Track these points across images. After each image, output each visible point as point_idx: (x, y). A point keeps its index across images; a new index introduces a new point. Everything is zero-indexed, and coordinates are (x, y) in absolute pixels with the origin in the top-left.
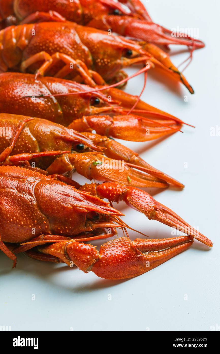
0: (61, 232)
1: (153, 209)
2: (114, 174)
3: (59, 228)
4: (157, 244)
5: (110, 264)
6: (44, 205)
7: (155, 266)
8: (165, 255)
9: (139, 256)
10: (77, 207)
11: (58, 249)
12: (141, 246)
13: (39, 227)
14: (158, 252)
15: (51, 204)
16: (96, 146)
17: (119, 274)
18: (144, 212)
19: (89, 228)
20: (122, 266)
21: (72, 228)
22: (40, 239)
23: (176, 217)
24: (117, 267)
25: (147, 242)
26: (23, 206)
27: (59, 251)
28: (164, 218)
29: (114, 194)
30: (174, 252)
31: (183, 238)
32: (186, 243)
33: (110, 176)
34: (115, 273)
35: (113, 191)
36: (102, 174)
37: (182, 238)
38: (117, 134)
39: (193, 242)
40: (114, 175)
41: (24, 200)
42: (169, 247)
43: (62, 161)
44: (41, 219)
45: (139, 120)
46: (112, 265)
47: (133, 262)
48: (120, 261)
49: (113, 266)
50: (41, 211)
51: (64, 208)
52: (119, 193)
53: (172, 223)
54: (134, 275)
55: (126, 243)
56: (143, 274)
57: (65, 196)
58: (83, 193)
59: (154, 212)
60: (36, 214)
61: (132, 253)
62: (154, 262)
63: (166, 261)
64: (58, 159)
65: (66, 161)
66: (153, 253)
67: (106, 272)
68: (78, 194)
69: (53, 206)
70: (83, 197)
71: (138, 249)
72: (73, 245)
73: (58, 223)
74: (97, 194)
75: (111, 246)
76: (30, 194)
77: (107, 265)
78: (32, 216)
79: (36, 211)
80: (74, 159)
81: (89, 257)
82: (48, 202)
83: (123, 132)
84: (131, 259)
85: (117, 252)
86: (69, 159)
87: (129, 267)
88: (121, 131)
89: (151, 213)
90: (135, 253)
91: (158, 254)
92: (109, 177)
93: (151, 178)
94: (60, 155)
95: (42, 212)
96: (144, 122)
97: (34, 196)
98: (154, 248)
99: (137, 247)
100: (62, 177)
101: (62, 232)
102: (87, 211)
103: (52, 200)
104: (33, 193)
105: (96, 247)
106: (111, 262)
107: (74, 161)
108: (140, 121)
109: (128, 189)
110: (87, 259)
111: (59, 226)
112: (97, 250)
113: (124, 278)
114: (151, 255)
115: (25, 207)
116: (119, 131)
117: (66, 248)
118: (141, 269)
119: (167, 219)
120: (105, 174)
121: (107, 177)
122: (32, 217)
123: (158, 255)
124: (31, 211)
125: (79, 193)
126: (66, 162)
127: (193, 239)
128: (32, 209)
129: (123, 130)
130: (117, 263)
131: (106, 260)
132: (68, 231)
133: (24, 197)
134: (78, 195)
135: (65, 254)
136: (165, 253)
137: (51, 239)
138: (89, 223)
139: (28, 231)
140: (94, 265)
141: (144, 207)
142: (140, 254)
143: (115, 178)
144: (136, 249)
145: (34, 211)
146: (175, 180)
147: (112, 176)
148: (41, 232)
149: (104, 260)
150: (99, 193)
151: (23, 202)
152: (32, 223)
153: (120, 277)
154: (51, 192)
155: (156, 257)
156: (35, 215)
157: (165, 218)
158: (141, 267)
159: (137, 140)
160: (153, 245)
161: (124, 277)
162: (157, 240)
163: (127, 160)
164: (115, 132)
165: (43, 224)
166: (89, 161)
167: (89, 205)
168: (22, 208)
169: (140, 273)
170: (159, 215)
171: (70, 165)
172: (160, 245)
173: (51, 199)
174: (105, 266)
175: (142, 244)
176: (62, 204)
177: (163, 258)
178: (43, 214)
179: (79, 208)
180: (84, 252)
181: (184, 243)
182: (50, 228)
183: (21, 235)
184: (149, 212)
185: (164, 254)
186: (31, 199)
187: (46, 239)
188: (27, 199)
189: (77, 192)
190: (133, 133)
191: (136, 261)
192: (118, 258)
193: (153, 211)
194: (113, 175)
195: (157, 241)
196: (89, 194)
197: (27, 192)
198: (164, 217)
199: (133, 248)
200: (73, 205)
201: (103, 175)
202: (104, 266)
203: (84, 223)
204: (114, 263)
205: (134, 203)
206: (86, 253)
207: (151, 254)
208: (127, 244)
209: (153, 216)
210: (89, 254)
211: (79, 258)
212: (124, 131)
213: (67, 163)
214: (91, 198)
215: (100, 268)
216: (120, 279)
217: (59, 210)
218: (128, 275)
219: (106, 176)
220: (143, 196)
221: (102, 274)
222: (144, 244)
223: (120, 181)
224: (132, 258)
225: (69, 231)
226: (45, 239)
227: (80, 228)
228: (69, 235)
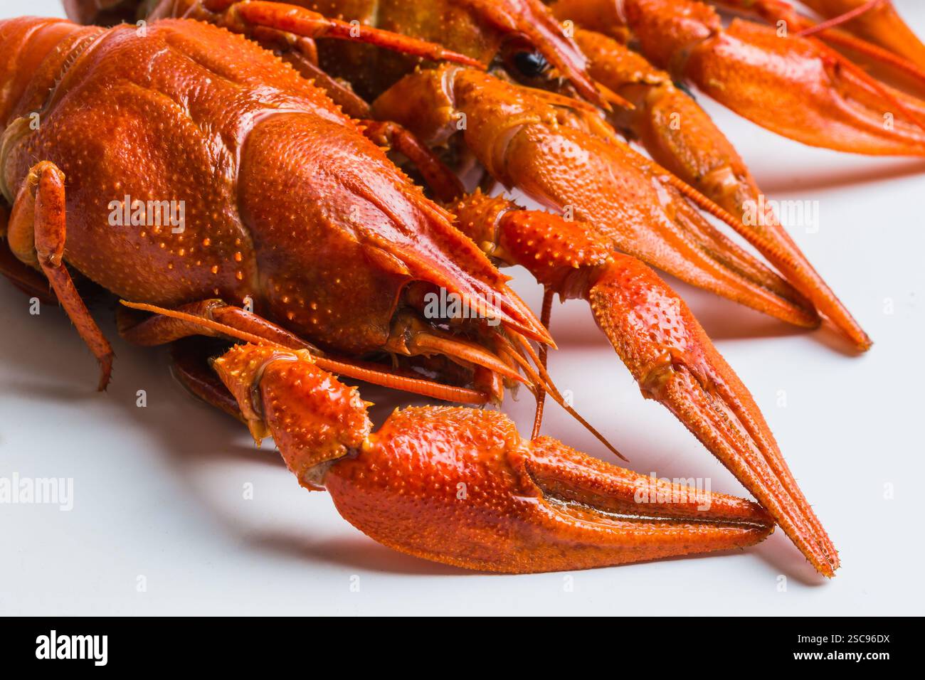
0: (291, 316)
1: (668, 359)
2: (595, 192)
3: (286, 300)
4: (616, 486)
5: (396, 484)
6: (256, 195)
7: (579, 565)
8: (634, 539)
9: (525, 502)
10: (377, 245)
11: (237, 363)
12: (546, 467)
13: (212, 267)
14: (613, 518)
15: (282, 199)
16: (592, 83)
17: (422, 537)
18: (629, 359)
19: (399, 342)
20: (439, 510)
21: (333, 315)
22: (199, 311)
23: (748, 421)
24: (418, 507)
25: (579, 462)
26: (182, 172)
27: (234, 373)
28: (692, 405)
29: (552, 258)
30: (674, 540)
31: (733, 503)
32: (735, 526)
33: (576, 193)
34: (407, 528)
35: (551, 246)
36: (544, 174)
37: (725, 500)
38: (713, 82)
39: (768, 537)
40: (594, 196)
41: (194, 151)
42: (662, 515)
43: (430, 85)
44: (230, 238)
45: (826, 65)
46: (402, 491)
47: (489, 514)
48: (438, 490)
49: (402, 495)
50: (241, 212)
51: (325, 229)
52: (570, 262)
53: (713, 434)
54: (483, 564)
55: (491, 435)
56: (520, 573)
57: (349, 192)
58: (427, 207)
59: (667, 372)
60: (215, 216)
61: (498, 480)
62: (581, 547)
63: (628, 564)
64: (421, 72)
65: (440, 87)
66: (588, 513)
67: (372, 510)
68: (409, 204)
69: (289, 209)
70: (421, 223)
71: (531, 474)
72: (290, 366)
73: (287, 280)
74: (493, 238)
75: (430, 425)
76: (229, 141)
77: (382, 485)
78: (200, 216)
79: (223, 207)
80: (470, 88)
81: (326, 428)
82: (276, 190)
83: (738, 80)
84: (487, 500)
85: (441, 451)
86: (456, 83)
87: (468, 525)
88: (732, 73)
89: (650, 373)
90: (512, 485)
91: (608, 525)
92: (570, 194)
93: (754, 271)
94: (433, 62)
95: (242, 218)
96: (847, 81)
97: (238, 150)
98: (598, 495)
99: (528, 465)
100: (412, 141)
101: (291, 318)
102: (406, 273)
103: (293, 185)
104: (240, 140)
105: (371, 404)
106: (402, 478)
107: (466, 96)
108: (831, 71)
109: (611, 259)
110: (317, 435)
111: (288, 292)
112: (369, 415)
113: (436, 559)
114: (577, 517)
115: (188, 178)
116: (723, 73)
117: (262, 368)
118: (518, 551)
119: (701, 412)
120: (557, 179)
121: (560, 191)
122: (198, 222)
123: (602, 527)
124: (205, 198)
125: (413, 204)
126: (439, 91)
127: (772, 526)
128: (208, 194)
129: (742, 73)
130: (424, 490)
131: (385, 463)
132: (315, 321)
133: (198, 142)
134: (401, 208)
135: (251, 391)
136: (636, 533)
137: (243, 325)
138: (409, 322)
139: (170, 267)
140: (336, 464)
141: (636, 341)
142: (530, 496)
143: (589, 209)
144: (523, 470)
145: (214, 201)
146: (840, 308)
147: (582, 198)
148: (216, 287)
149: (376, 462)
150: (503, 237)
151: (188, 157)
152: (191, 243)
153: (424, 551)
154: (304, 161)
155: (594, 531)
156: (210, 217)
157: (697, 409)
158: (519, 543)
159: (786, 131)
160: (595, 483)
161: (438, 554)
162: (625, 471)
163: (695, 175)
164: (709, 71)
165: (230, 259)
166: (517, 111)
167: (433, 257)
168: (175, 177)
169: (509, 564)
170: (677, 388)
171: (446, 105)
172: (627, 494)
173: (293, 180)
174: (372, 484)
175: (554, 464)
176: (325, 215)
177: (621, 548)
178: (245, 225)
179: (380, 251)
180: (316, 405)
181: (729, 525)
182: (254, 284)
183: (146, 275)
184: (643, 364)
185: (628, 534)
186: (222, 155)
187: (219, 319)
188: (207, 152)
189: (404, 194)
190: (779, 99)
191: (505, 513)
192: (435, 476)
193: (661, 365)
194: (587, 193)
195: (623, 476)
196: (448, 219)
197: (219, 127)
198: (695, 401)
199: (510, 461)
200: (366, 231)
201: (545, 181)
202: (368, 485)
203: (388, 316)
204: (410, 487)
205: (606, 314)
206: (321, 409)
207: (580, 515)
208: (495, 439)
209: (656, 384)
210: (333, 418)
211: (288, 420)
212: (743, 79)
213: (442, 93)
214: (447, 235)
215: (352, 484)
216: (419, 555)
217: (305, 230)
218: (458, 556)
219: (555, 187)
220: (655, 302)
221: (355, 511)
222: (565, 467)
223: (608, 225)
224: (491, 495)
225: (320, 323)
226: (218, 316)
227: (364, 328)
228: (321, 339)
